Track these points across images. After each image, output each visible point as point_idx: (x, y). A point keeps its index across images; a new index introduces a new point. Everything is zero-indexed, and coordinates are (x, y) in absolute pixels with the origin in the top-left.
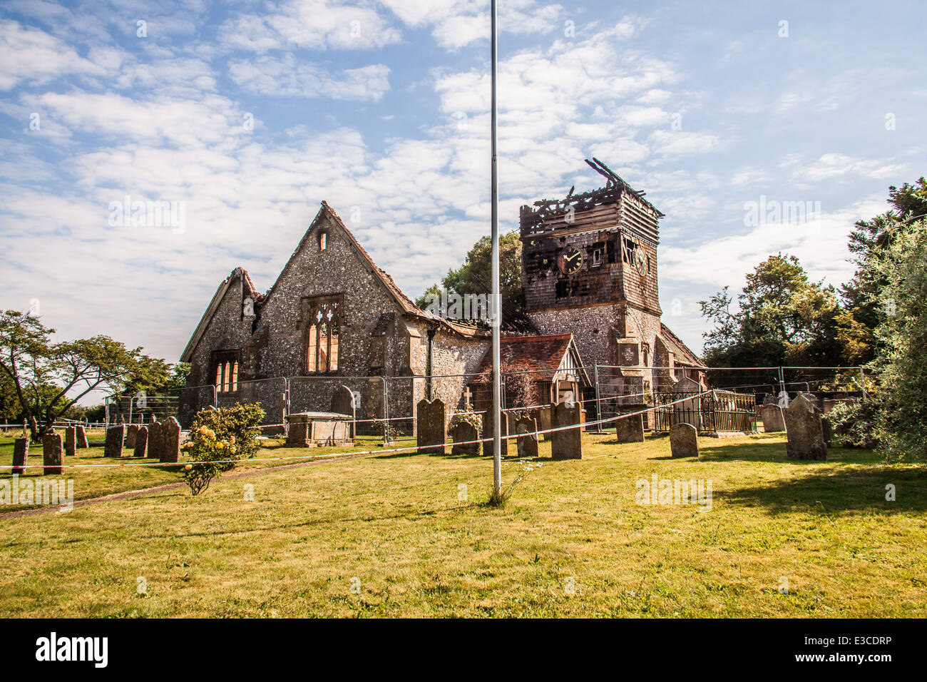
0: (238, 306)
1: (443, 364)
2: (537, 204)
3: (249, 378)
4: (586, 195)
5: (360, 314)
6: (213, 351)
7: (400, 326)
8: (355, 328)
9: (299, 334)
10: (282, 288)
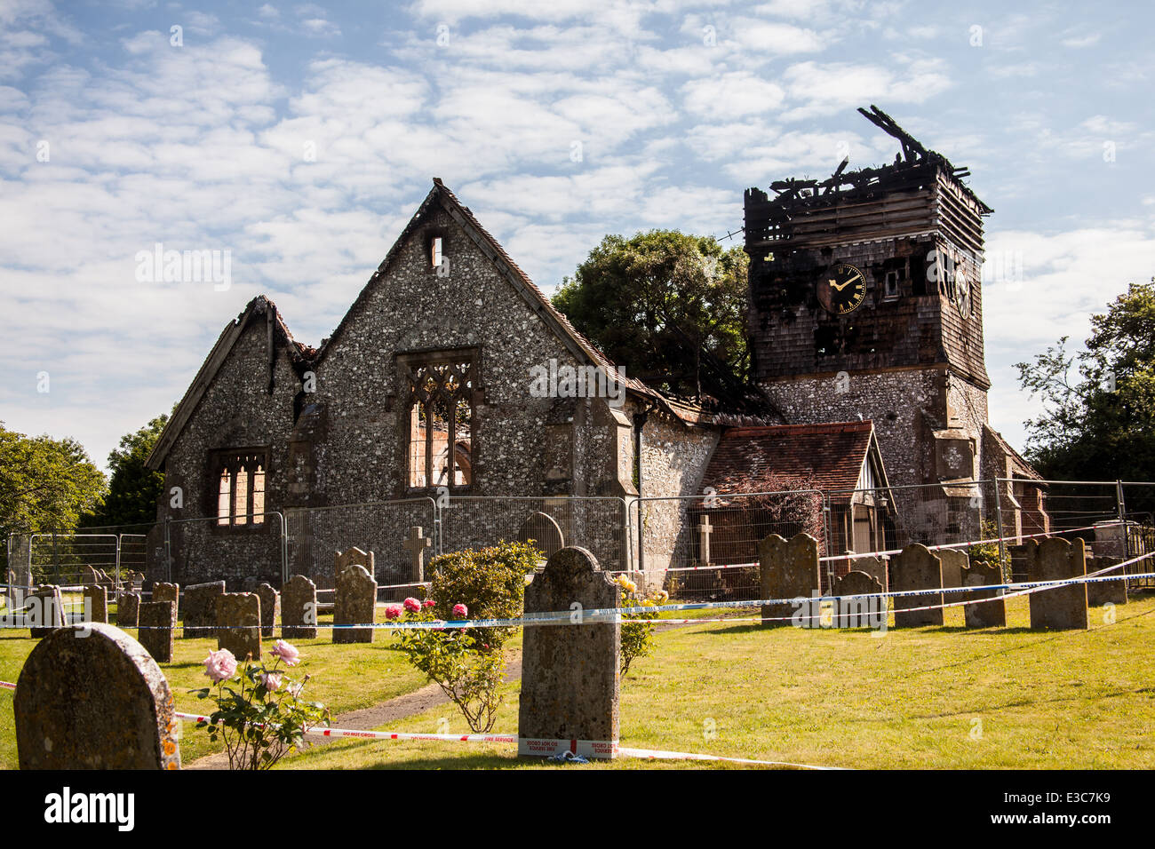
0: (262, 368)
1: (654, 473)
2: (776, 186)
3: (296, 502)
4: (868, 173)
5: (514, 385)
6: (211, 452)
7: (595, 406)
8: (504, 410)
9: (392, 419)
10: (353, 335)
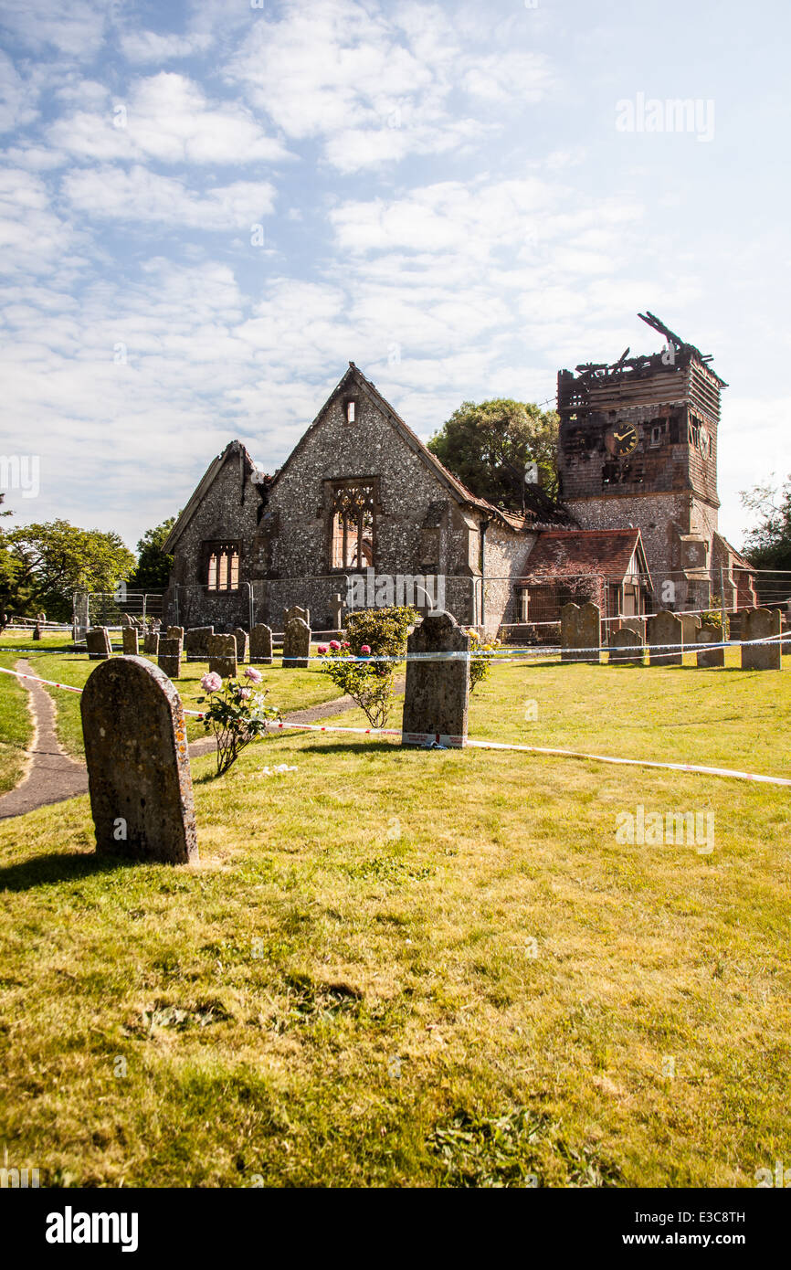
0: (236, 488)
1: (492, 561)
2: (579, 368)
3: (259, 576)
4: (643, 359)
5: (401, 502)
6: (204, 542)
7: (455, 517)
8: (395, 518)
9: (321, 523)
10: (296, 467)
